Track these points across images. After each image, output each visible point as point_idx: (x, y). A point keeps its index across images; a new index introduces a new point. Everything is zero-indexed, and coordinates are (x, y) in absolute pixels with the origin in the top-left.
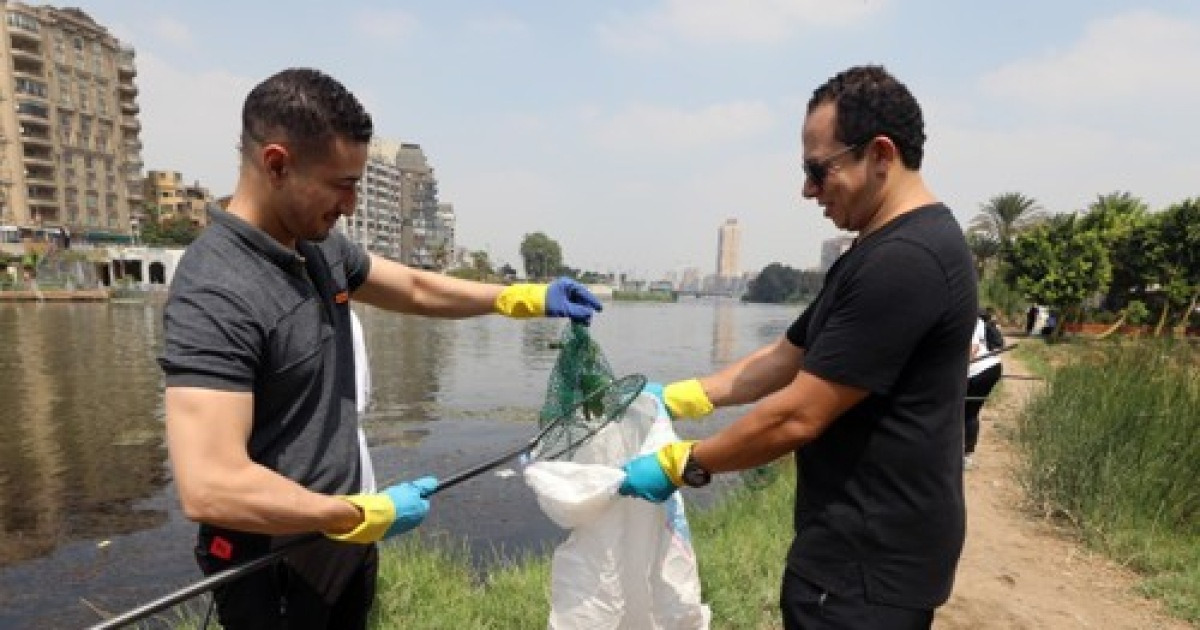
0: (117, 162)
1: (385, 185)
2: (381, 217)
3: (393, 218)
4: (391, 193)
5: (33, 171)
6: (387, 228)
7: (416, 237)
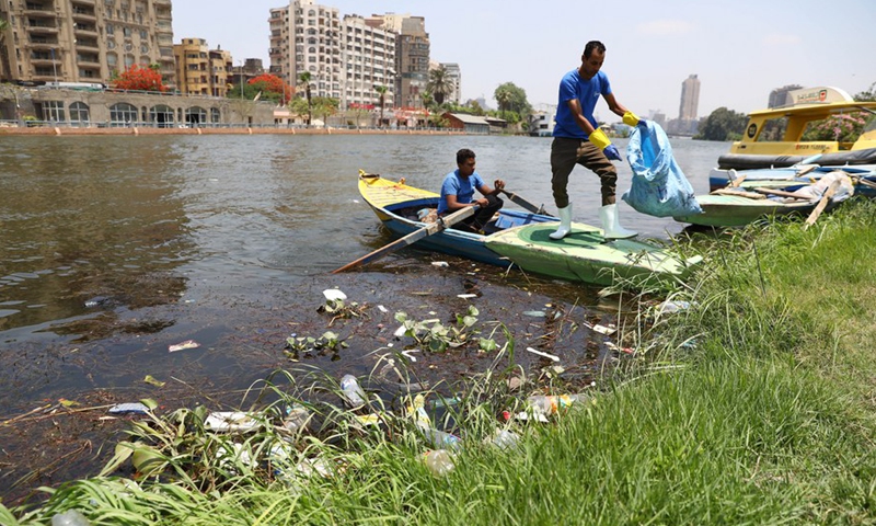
0: (152, 32)
1: (382, 45)
2: (375, 70)
3: (388, 72)
4: (387, 52)
5: (81, 40)
6: (382, 80)
7: (411, 87)
